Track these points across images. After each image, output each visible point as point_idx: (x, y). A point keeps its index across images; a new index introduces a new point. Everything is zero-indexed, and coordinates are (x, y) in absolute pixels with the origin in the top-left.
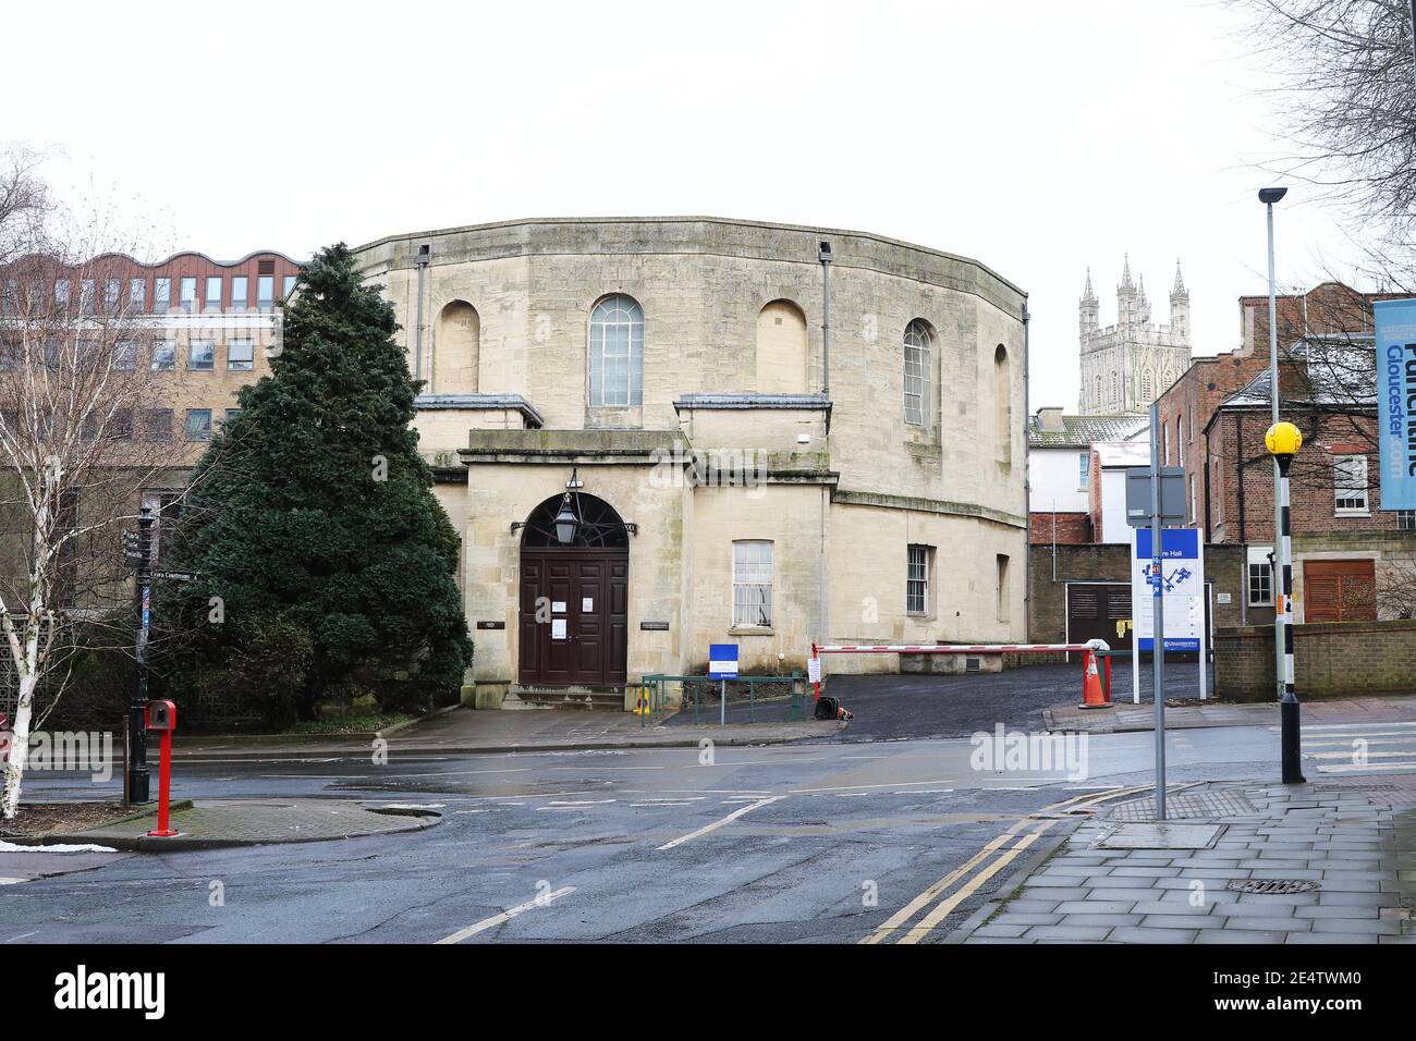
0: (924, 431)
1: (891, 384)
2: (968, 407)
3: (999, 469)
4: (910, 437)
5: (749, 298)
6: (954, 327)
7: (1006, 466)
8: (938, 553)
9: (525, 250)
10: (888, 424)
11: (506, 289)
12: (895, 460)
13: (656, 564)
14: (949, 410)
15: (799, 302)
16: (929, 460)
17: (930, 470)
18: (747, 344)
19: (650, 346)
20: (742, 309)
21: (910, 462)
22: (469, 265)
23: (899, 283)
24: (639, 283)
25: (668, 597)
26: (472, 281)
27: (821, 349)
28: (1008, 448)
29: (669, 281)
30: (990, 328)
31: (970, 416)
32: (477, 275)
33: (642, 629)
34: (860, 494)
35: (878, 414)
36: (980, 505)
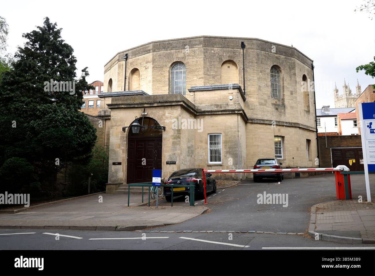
0: (279, 100)
1: (266, 85)
2: (293, 92)
3: (305, 112)
4: (274, 102)
5: (218, 60)
6: (287, 68)
7: (308, 112)
8: (285, 139)
9: (151, 51)
10: (266, 97)
11: (146, 63)
12: (269, 109)
13: (171, 140)
14: (287, 93)
15: (235, 60)
16: (281, 109)
17: (281, 112)
18: (218, 74)
19: (188, 76)
20: (216, 63)
21: (274, 109)
22: (138, 57)
23: (268, 54)
24: (184, 58)
25: (176, 152)
26: (138, 62)
27: (242, 75)
28: (308, 106)
29: (193, 56)
30: (300, 69)
31: (294, 95)
32: (140, 60)
33: (167, 164)
34: (257, 120)
35: (262, 94)
36: (299, 123)
